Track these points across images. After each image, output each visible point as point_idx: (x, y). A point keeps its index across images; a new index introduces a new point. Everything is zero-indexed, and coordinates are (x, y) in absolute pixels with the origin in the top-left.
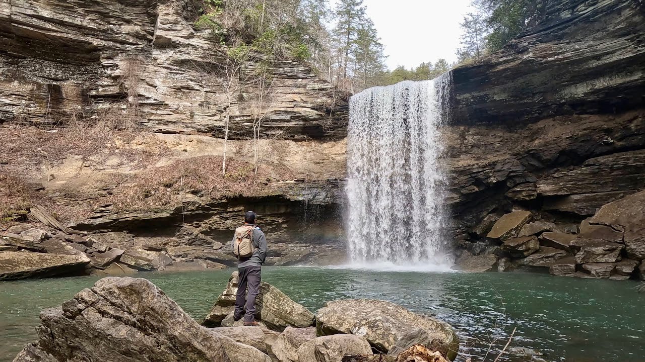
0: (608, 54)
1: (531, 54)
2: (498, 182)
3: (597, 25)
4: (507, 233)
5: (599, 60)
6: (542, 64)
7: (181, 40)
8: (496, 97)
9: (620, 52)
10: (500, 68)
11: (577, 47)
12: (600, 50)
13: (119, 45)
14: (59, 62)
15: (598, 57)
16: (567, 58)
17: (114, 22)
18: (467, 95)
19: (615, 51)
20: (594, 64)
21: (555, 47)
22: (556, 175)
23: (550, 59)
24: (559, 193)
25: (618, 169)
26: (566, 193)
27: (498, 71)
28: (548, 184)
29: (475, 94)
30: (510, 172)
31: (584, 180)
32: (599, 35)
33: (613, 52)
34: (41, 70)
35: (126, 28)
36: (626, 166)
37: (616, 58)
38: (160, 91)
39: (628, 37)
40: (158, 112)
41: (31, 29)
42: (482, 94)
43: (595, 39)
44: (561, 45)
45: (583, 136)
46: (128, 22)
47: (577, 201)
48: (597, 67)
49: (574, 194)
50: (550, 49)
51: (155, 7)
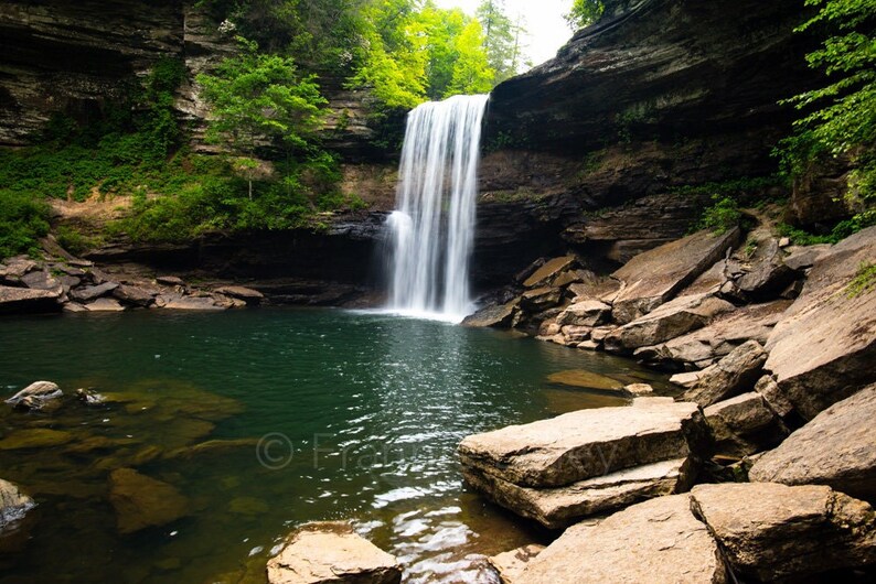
0: (664, 64)
1: (581, 63)
2: (551, 221)
3: (650, 26)
4: (541, 282)
5: (655, 71)
6: (593, 76)
7: (212, 45)
8: (556, 117)
9: (675, 62)
10: (551, 80)
11: (630, 54)
12: (653, 59)
13: (150, 53)
14: (94, 74)
15: (654, 68)
16: (620, 69)
17: (142, 26)
18: (527, 114)
19: (672, 60)
20: (650, 77)
21: (607, 54)
22: (604, 216)
23: (602, 70)
24: (607, 238)
25: (669, 211)
26: (612, 238)
27: (551, 84)
28: (596, 226)
29: (536, 112)
30: (564, 210)
31: (632, 223)
32: (652, 39)
33: (668, 63)
34: (75, 84)
35: (154, 33)
36: (677, 209)
37: (673, 69)
38: (198, 106)
39: (683, 42)
40: (199, 130)
41: (53, 39)
42: (542, 112)
43: (650, 44)
44: (614, 52)
45: (636, 168)
46: (157, 25)
47: (622, 248)
48: (654, 81)
49: (620, 239)
50: (601, 56)
51: (181, 7)
